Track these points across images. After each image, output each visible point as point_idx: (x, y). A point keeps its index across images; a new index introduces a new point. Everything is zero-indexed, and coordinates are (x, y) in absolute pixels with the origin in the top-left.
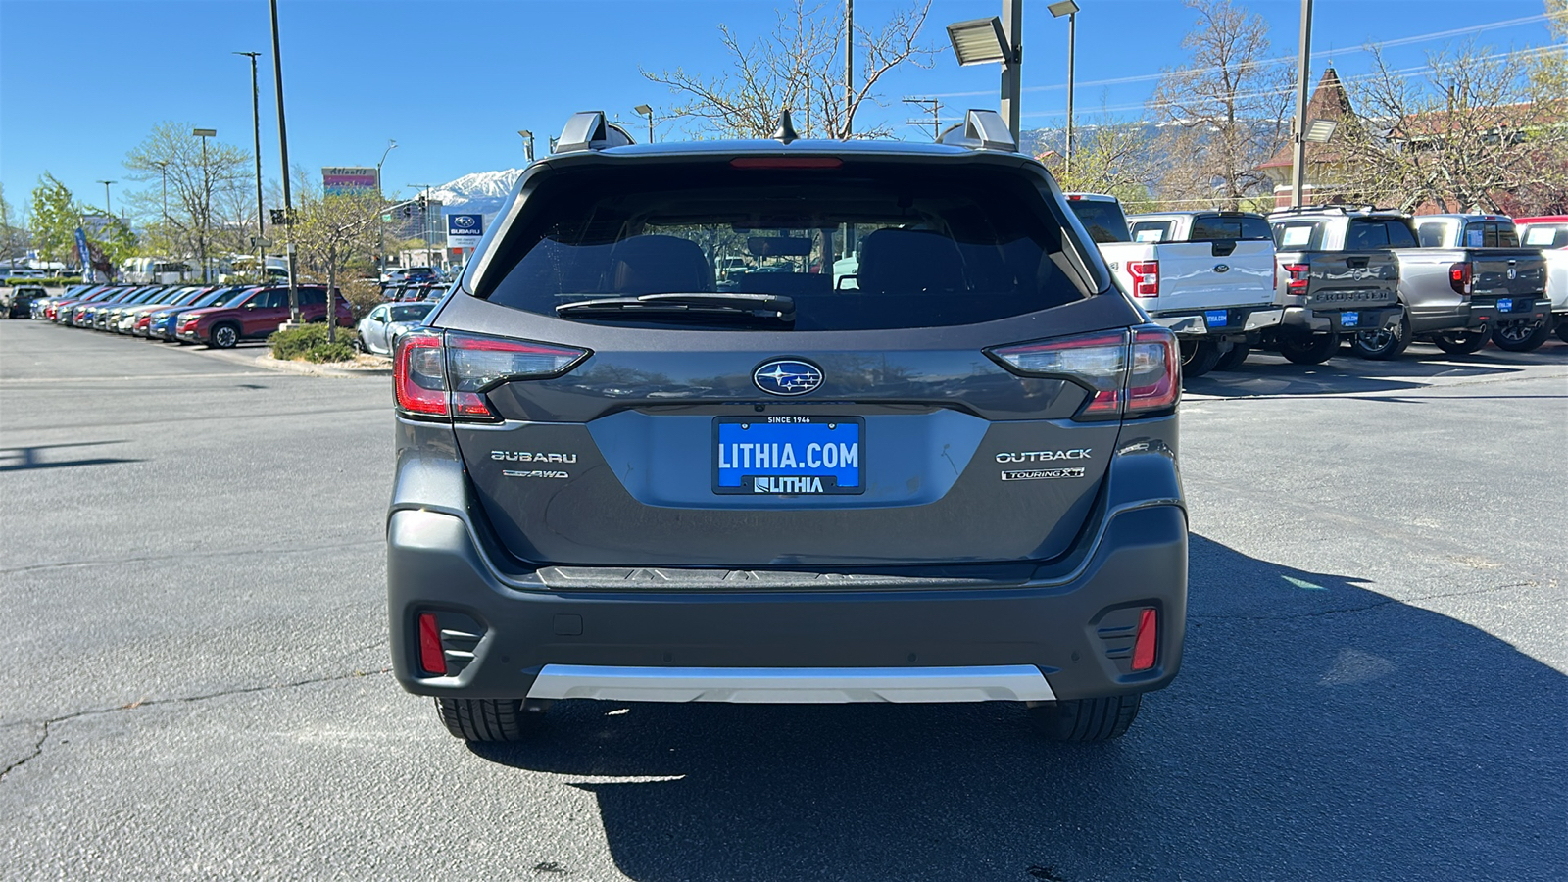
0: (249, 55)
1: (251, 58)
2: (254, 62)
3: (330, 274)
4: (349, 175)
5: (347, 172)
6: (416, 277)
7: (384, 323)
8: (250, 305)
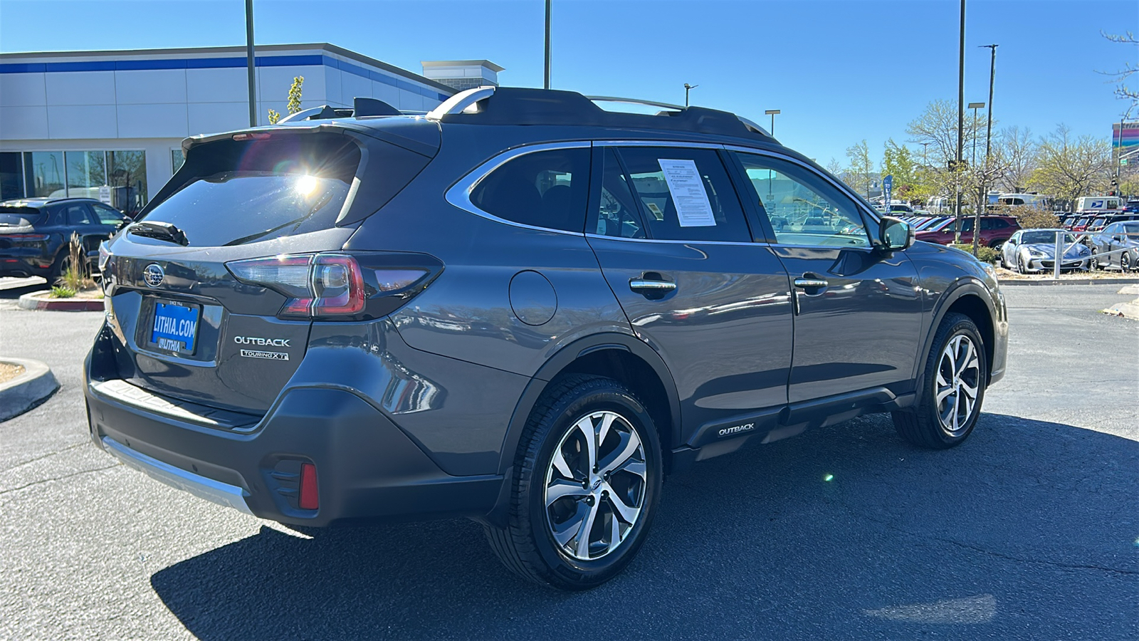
0: (990, 46)
1: (992, 49)
2: (993, 52)
3: (978, 207)
4: (1135, 128)
5: (1134, 126)
6: (1132, 208)
7: (1016, 245)
8: (946, 230)
